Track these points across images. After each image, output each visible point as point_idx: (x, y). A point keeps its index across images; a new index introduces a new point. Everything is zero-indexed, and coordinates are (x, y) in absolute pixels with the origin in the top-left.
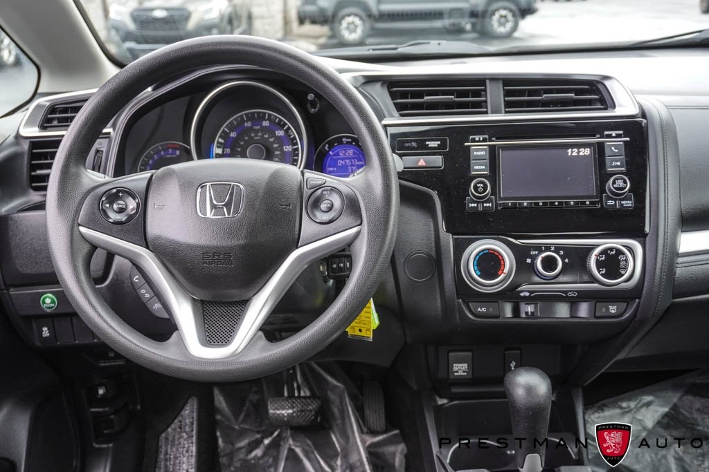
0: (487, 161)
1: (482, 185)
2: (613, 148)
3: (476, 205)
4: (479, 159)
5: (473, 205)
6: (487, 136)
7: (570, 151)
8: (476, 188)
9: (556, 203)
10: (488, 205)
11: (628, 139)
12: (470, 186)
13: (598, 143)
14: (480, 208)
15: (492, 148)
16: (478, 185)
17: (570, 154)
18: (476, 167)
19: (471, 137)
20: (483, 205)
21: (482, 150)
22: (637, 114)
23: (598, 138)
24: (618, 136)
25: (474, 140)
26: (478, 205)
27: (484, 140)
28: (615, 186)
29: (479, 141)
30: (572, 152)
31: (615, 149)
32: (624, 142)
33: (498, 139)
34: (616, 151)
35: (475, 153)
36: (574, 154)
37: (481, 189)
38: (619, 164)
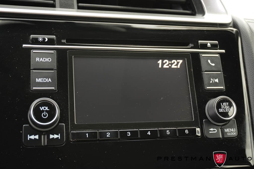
0: (54, 72)
1: (47, 108)
2: (209, 61)
3: (37, 137)
4: (42, 68)
5: (33, 137)
6: (54, 37)
7: (160, 62)
8: (37, 113)
9: (149, 133)
10: (56, 136)
11: (224, 51)
12: (28, 108)
13: (192, 53)
14: (44, 141)
15: (61, 54)
16: (42, 109)
17: (160, 66)
18: (39, 80)
19: (32, 36)
20: (48, 137)
21: (47, 55)
22: (230, 24)
23: (191, 48)
24: (214, 47)
25: (36, 41)
26: (40, 137)
27: (51, 42)
28: (221, 110)
29: (43, 43)
30: (163, 64)
31: (212, 62)
32: (220, 54)
33: (70, 41)
34: (213, 65)
35: (37, 59)
36: (165, 66)
37: (45, 115)
38: (217, 80)
